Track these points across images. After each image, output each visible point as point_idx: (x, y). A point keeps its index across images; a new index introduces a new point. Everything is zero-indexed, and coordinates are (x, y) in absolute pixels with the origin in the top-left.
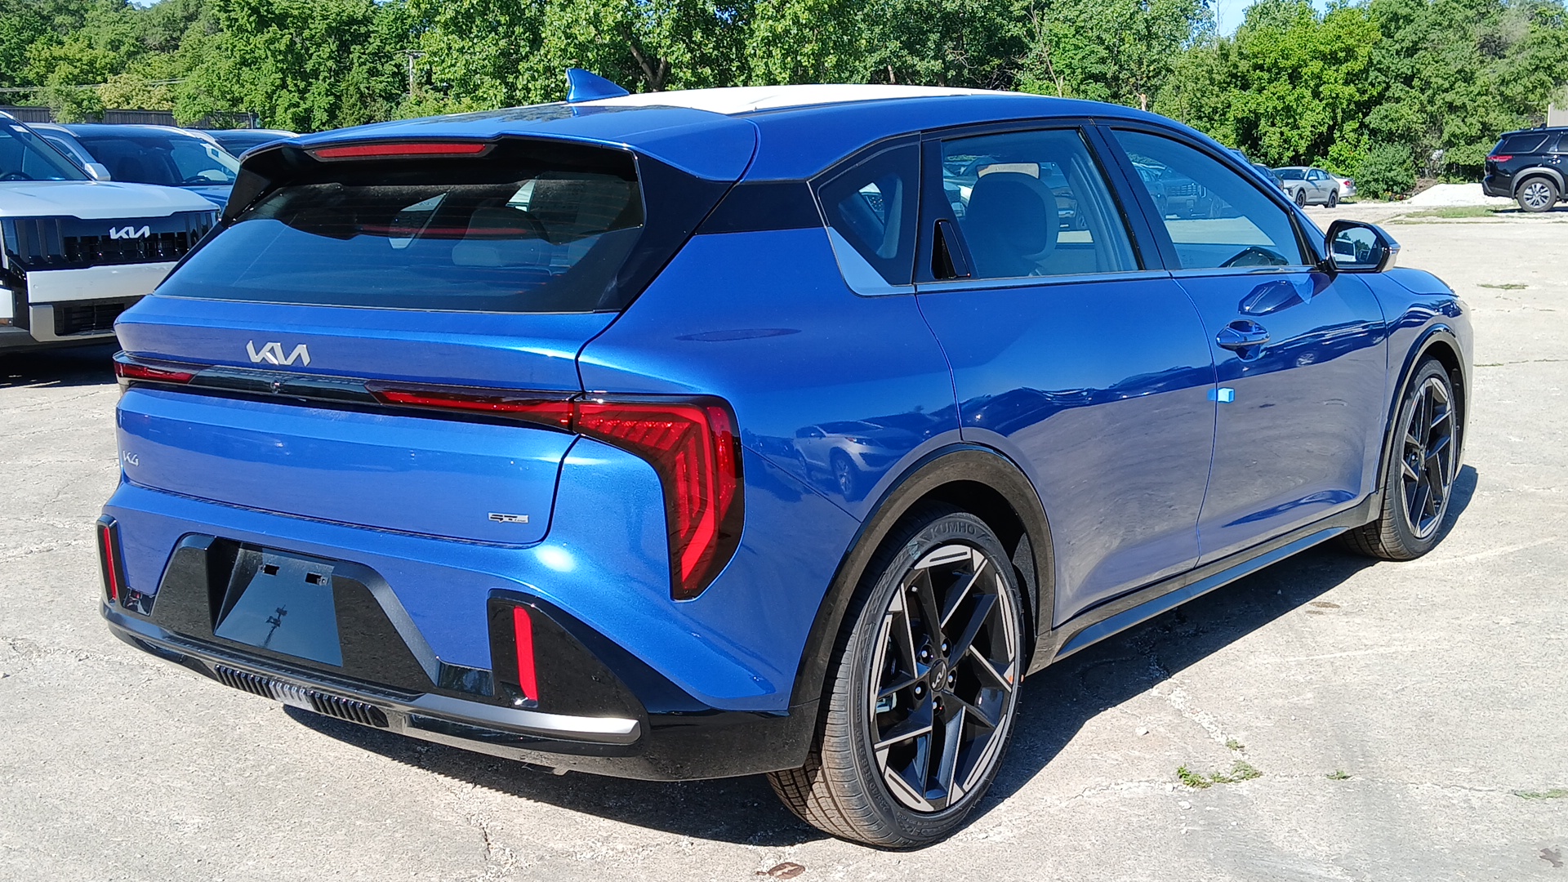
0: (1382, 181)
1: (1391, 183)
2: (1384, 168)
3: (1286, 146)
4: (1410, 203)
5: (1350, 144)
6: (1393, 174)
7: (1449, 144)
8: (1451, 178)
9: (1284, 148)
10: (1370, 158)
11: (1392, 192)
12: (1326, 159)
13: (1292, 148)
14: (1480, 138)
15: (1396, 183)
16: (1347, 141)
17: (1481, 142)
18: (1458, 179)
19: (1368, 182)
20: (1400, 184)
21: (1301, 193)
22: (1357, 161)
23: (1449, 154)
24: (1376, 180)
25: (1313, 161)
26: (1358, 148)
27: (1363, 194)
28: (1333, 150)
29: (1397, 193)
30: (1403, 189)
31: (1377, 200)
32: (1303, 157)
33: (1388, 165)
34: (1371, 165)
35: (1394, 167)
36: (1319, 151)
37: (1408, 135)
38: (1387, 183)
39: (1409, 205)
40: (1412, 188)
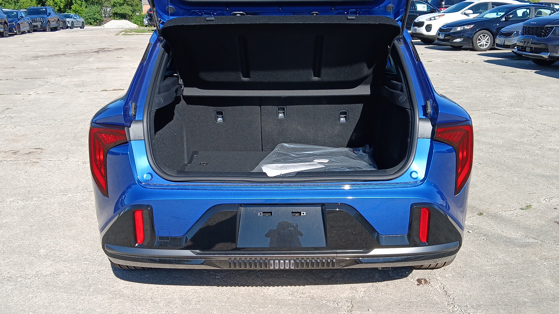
0: (92, 18)
1: (96, 19)
2: (92, 14)
3: (56, 5)
4: (103, 26)
5: (79, 5)
6: (96, 16)
7: (114, 6)
8: (115, 18)
9: (55, 6)
10: (86, 10)
11: (96, 22)
12: (71, 10)
13: (58, 6)
14: (123, 4)
15: (98, 20)
16: (78, 4)
17: (124, 5)
18: (118, 18)
19: (87, 19)
20: (99, 20)
21: (72, 23)
22: (82, 11)
23: (114, 9)
24: (90, 18)
25: (66, 11)
26: (82, 7)
27: (86, 23)
28: (72, 7)
29: (98, 23)
30: (100, 21)
31: (91, 26)
32: (62, 10)
33: (94, 13)
34: (88, 13)
35: (96, 14)
36: (68, 7)
37: (99, 2)
38: (94, 19)
39: (103, 28)
40: (103, 21)
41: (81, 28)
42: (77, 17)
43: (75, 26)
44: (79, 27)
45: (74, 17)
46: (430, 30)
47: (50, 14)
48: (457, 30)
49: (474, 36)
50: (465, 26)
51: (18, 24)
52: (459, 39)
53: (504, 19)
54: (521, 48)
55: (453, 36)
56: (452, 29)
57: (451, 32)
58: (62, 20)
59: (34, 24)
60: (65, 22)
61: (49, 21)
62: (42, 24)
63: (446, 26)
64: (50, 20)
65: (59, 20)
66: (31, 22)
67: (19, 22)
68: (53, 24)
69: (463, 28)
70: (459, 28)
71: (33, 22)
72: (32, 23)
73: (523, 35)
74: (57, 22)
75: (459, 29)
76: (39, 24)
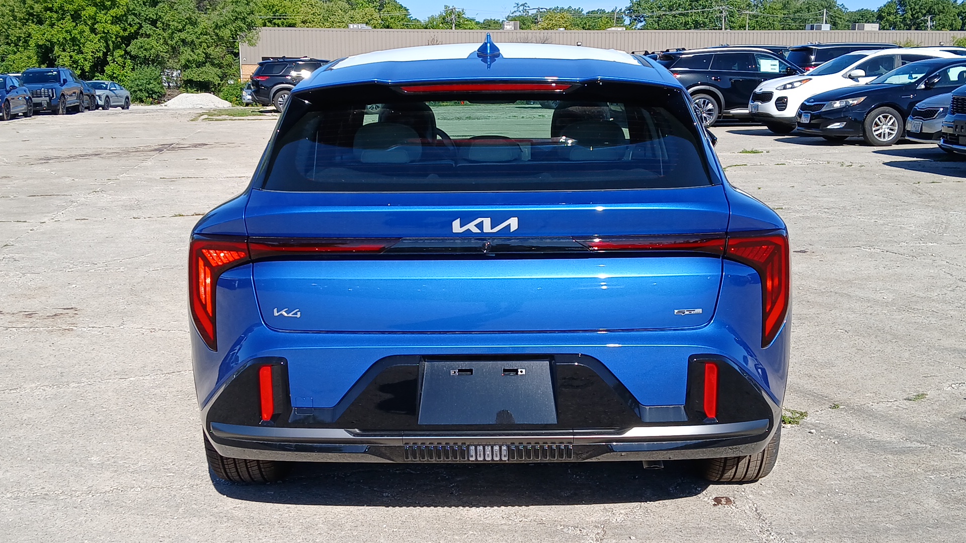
0: (145, 91)
1: (151, 92)
2: (145, 82)
3: (75, 66)
4: (165, 106)
5: (119, 65)
6: (151, 86)
7: (186, 67)
8: (189, 89)
9: (73, 67)
10: (132, 75)
11: (152, 98)
12: (103, 75)
13: (79, 67)
14: (204, 63)
15: (155, 93)
16: (117, 63)
17: (205, 66)
18: (193, 90)
19: (135, 91)
20: (157, 93)
21: (107, 99)
22: (125, 77)
23: (186, 73)
24: (141, 90)
25: (95, 76)
26: (125, 68)
27: (133, 100)
28: (107, 69)
29: (155, 99)
30: (159, 96)
31: (142, 104)
32: (87, 74)
33: (147, 80)
34: (136, 80)
35: (151, 82)
36: (97, 69)
37: (157, 60)
38: (148, 92)
39: (166, 107)
40: (164, 96)
41: (123, 108)
42: (115, 87)
43: (112, 104)
44: (119, 106)
45: (110, 88)
46: (784, 107)
47: (65, 81)
48: (833, 107)
49: (866, 117)
50: (848, 100)
51: (7, 99)
52: (839, 124)
53: (923, 86)
54: (950, 138)
55: (826, 118)
56: (825, 104)
57: (823, 110)
58: (88, 93)
59: (35, 100)
60: (92, 97)
61: (63, 95)
62: (50, 101)
63: (813, 100)
64: (66, 92)
65: (81, 92)
66: (30, 97)
67: (8, 96)
68: (72, 101)
69: (846, 103)
70: (838, 102)
71: (33, 97)
72: (33, 99)
73: (954, 114)
74: (78, 98)
75: (837, 104)
76: (44, 100)
